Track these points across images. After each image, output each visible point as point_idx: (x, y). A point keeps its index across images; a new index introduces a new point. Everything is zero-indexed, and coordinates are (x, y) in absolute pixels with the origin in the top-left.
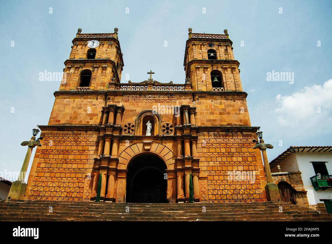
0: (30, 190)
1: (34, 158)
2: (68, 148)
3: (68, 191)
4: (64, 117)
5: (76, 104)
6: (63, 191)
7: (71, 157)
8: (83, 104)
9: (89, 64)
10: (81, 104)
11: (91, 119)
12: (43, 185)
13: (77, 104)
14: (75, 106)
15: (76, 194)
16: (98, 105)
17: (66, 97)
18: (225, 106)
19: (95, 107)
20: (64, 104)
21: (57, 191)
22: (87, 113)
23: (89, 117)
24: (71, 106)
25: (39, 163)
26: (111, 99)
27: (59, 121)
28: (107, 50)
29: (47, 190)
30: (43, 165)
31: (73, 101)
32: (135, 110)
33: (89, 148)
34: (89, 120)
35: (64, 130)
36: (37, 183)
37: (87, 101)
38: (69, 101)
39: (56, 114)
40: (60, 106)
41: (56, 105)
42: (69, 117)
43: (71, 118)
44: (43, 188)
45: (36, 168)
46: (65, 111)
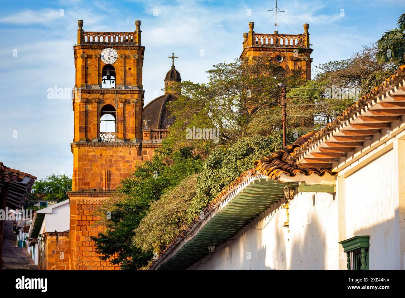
0: (75, 266)
4: (94, 179)
5: (105, 160)
8: (114, 160)
10: (111, 161)
12: (88, 259)
13: (106, 160)
14: (104, 162)
16: (132, 161)
17: (90, 150)
19: (129, 164)
20: (89, 161)
22: (120, 173)
24: (99, 163)
25: (78, 237)
26: (147, 153)
27: (88, 184)
28: (130, 69)
30: (82, 238)
31: (100, 156)
35: (98, 196)
36: (81, 258)
37: (117, 156)
38: (95, 155)
39: (83, 175)
40: (85, 162)
41: (79, 162)
42: (99, 177)
43: (102, 179)
44: (88, 263)
45: (76, 242)
46: (92, 170)
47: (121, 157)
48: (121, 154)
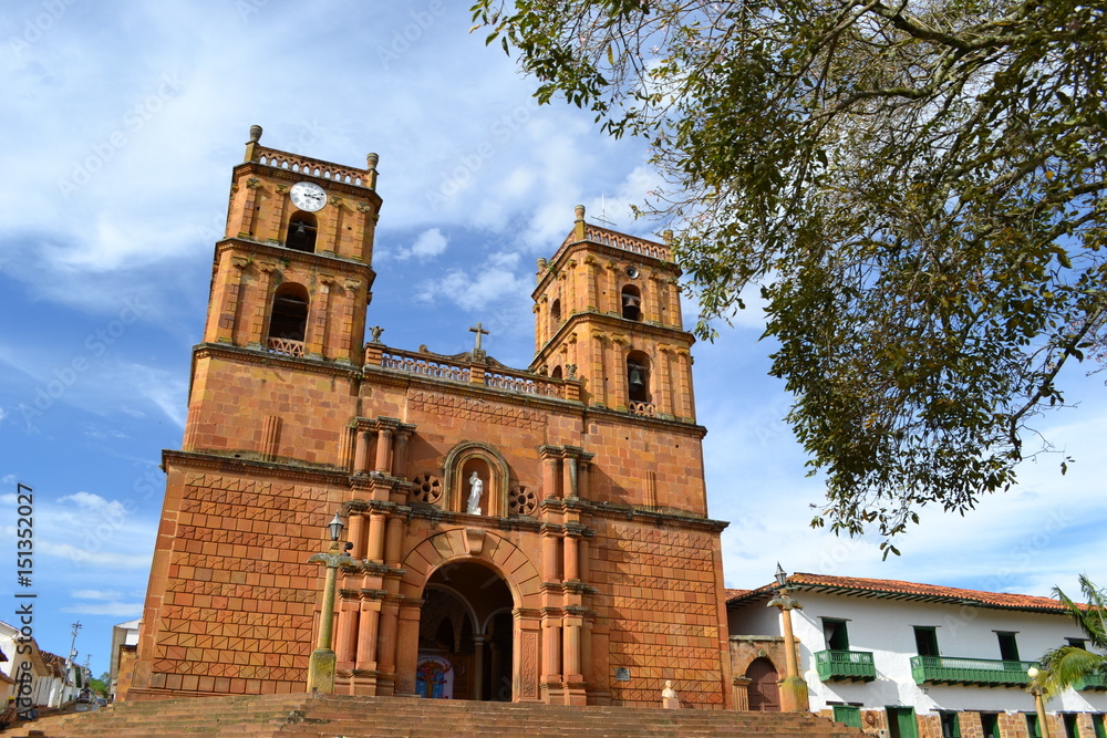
0: (154, 644)
1: (157, 548)
2: (259, 527)
3: (269, 650)
4: (238, 431)
5: (272, 394)
6: (254, 649)
7: (269, 555)
8: (294, 398)
9: (301, 266)
10: (286, 397)
11: (319, 446)
12: (194, 630)
13: (275, 394)
14: (268, 398)
15: (289, 658)
16: (335, 406)
17: (239, 366)
18: (656, 455)
19: (328, 410)
20: (233, 389)
21: (235, 650)
22: (305, 426)
23: (314, 441)
24: (256, 397)
25: (176, 565)
26: (373, 393)
27: (223, 441)
28: (350, 229)
29: (208, 644)
30: (186, 573)
31: (260, 384)
32: (442, 438)
33: (320, 533)
34: (315, 451)
35: (243, 474)
36: (175, 623)
37: (303, 390)
38: (249, 380)
39: (212, 418)
40: (223, 391)
41: (207, 387)
42: (253, 431)
43: (258, 435)
44: (193, 640)
45: (167, 579)
46: (238, 412)
47: (312, 393)
48: (313, 387)
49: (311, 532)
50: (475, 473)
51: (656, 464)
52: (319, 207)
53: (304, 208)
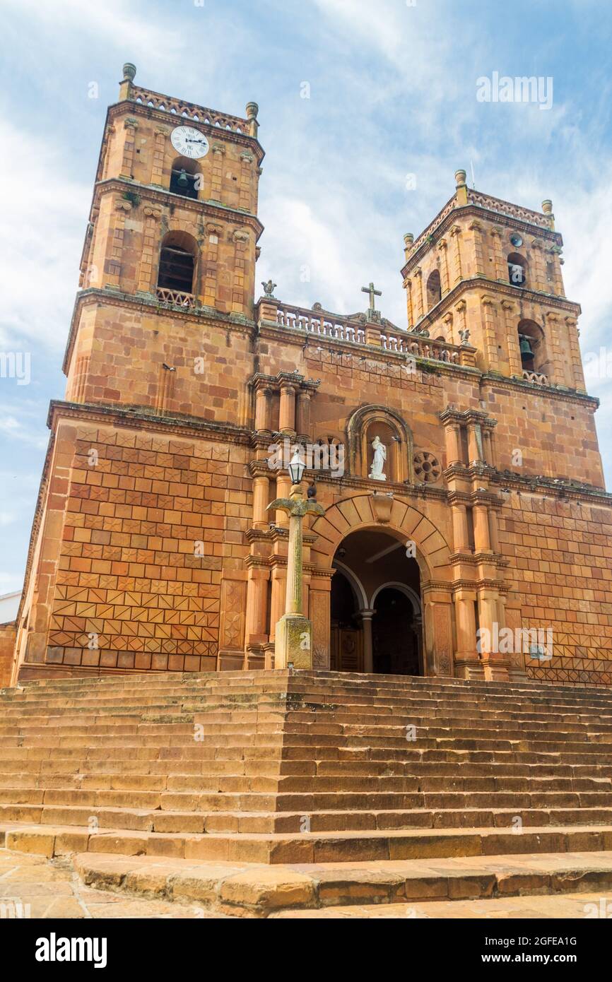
0: (50, 614)
2: (158, 487)
3: (175, 621)
4: (131, 384)
5: (165, 346)
6: (159, 619)
7: (171, 517)
8: (188, 352)
9: (187, 212)
10: (181, 351)
11: (218, 404)
12: (93, 598)
13: (169, 347)
14: (161, 350)
15: (197, 630)
16: (232, 362)
17: (128, 315)
18: (553, 426)
19: (224, 366)
20: (123, 339)
21: (139, 621)
22: (202, 382)
23: (211, 398)
24: (149, 349)
25: (70, 528)
26: (270, 351)
27: (116, 394)
28: (235, 179)
29: (109, 614)
30: (82, 535)
31: (152, 335)
32: (343, 400)
33: (224, 497)
34: (212, 408)
35: (140, 429)
36: (72, 591)
37: (198, 344)
38: (140, 331)
39: (103, 370)
40: (113, 341)
41: (95, 336)
42: (147, 384)
43: (153, 389)
44: (93, 610)
45: (61, 542)
46: (130, 363)
47: (207, 347)
48: (207, 341)
49: (213, 493)
50: (378, 438)
51: (554, 436)
52: (202, 154)
53: (186, 154)
